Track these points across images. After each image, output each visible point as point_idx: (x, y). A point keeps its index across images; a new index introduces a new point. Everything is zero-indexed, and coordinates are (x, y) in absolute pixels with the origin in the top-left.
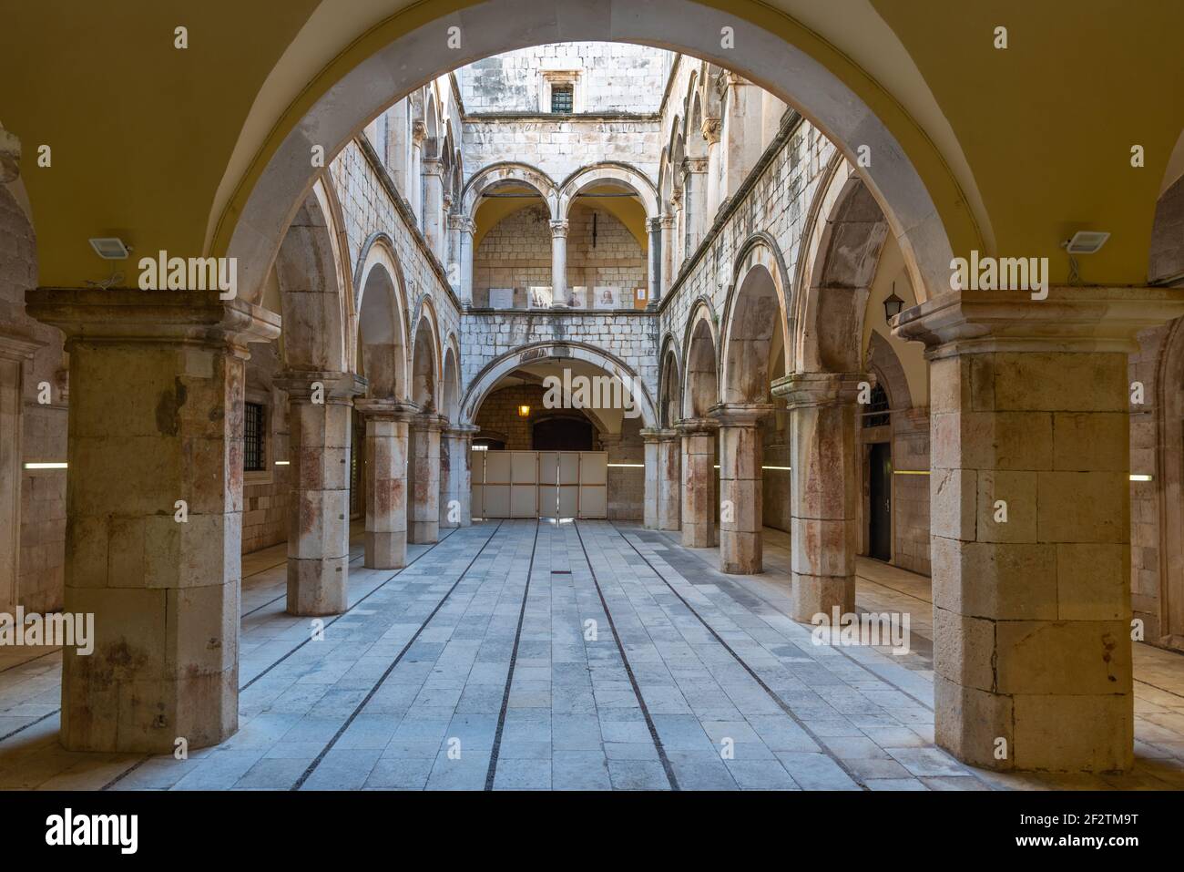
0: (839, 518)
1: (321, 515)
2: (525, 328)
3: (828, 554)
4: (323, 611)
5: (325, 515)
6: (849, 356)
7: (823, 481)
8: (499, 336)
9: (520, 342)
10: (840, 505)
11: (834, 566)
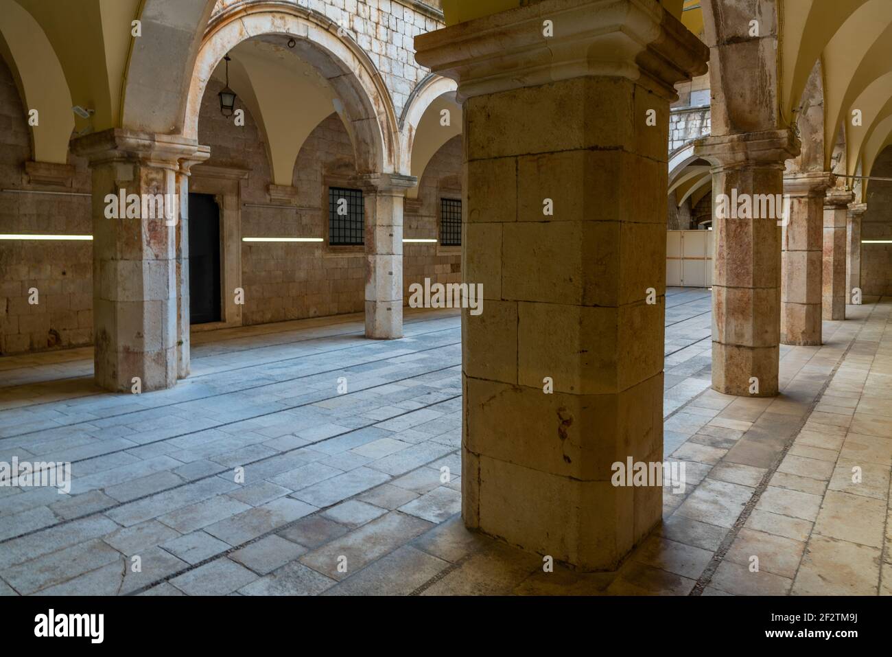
0: (746, 286)
1: (375, 271)
2: (698, 123)
3: (733, 323)
4: (378, 336)
5: (377, 272)
6: (763, 114)
7: (729, 248)
8: (676, 132)
9: (694, 135)
10: (748, 273)
11: (740, 335)
